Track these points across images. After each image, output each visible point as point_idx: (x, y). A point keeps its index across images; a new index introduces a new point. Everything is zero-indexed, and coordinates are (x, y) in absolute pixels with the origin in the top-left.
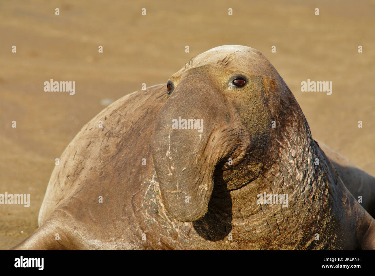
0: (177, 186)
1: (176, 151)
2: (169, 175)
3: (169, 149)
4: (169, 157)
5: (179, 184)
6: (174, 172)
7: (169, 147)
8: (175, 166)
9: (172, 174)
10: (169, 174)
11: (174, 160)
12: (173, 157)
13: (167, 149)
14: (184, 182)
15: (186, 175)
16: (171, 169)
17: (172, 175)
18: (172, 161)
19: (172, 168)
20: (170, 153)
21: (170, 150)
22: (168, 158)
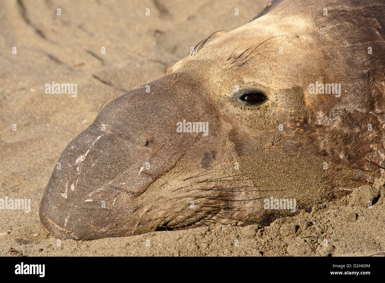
0: (66, 220)
1: (94, 164)
2: (63, 195)
3: (86, 155)
4: (77, 166)
5: (70, 219)
6: (71, 195)
7: (88, 152)
8: (78, 186)
9: (68, 197)
10: (63, 193)
11: (81, 176)
12: (83, 171)
13: (82, 153)
14: (80, 220)
15: (87, 211)
16: (69, 188)
17: (66, 197)
18: (78, 176)
19: (73, 187)
20: (83, 162)
21: (86, 157)
22: (75, 167)
